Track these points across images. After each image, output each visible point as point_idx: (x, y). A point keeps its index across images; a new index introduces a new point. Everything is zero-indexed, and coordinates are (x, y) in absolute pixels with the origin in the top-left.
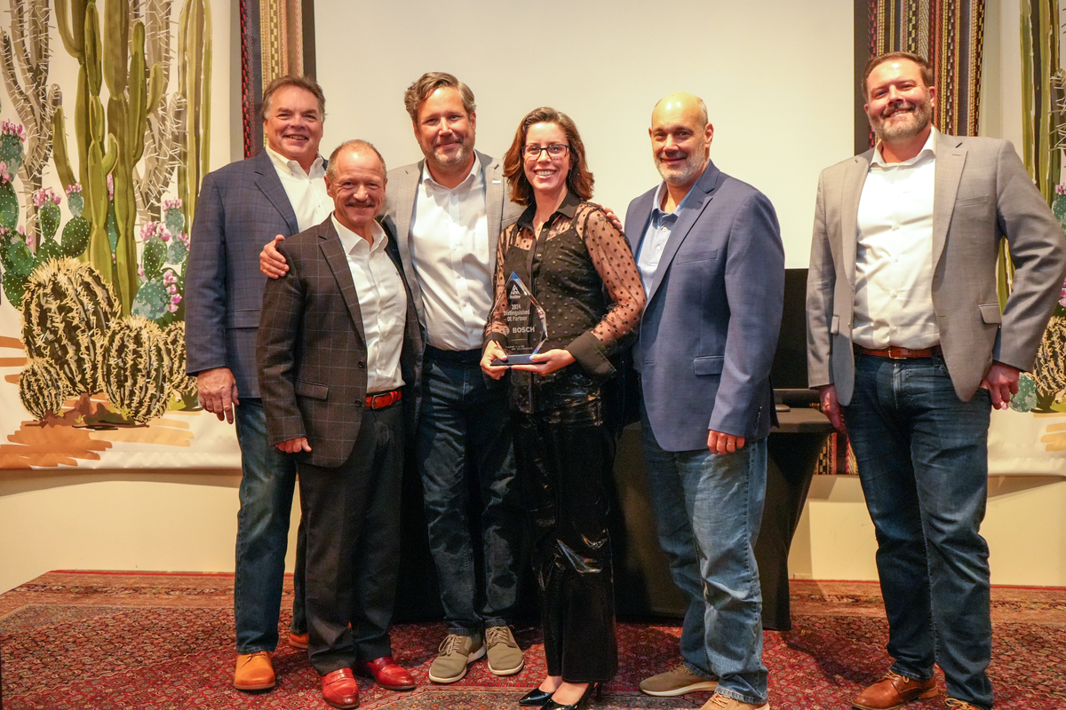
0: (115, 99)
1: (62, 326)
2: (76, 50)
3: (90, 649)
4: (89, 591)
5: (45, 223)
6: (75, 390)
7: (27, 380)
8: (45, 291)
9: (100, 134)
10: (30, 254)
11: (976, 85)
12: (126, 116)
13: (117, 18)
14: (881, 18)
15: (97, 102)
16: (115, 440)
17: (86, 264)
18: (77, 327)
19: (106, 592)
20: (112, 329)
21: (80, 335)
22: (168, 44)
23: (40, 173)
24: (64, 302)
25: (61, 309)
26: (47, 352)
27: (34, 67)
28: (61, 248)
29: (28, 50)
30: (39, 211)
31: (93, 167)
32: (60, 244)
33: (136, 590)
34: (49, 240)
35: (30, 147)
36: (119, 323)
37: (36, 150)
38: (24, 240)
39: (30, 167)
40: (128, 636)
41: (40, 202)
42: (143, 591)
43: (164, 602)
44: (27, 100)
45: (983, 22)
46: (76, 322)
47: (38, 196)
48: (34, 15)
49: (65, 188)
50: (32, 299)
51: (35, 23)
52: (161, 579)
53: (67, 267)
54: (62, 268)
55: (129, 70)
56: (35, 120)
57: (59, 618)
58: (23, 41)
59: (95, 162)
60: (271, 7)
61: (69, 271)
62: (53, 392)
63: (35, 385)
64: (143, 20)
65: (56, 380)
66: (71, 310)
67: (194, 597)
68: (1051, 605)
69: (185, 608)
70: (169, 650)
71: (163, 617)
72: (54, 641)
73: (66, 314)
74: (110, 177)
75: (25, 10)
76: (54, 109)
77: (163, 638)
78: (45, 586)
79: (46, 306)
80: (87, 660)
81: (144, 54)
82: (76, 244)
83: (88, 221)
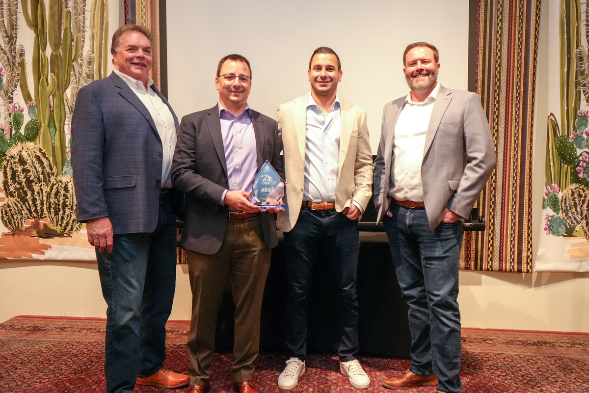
0: (54, 53)
1: (24, 180)
2: (33, 26)
3: (29, 368)
4: (36, 329)
5: (15, 123)
6: (31, 216)
7: (5, 210)
8: (15, 160)
9: (46, 73)
10: (7, 140)
11: (534, 54)
12: (60, 63)
13: (56, 8)
14: (482, 15)
15: (44, 55)
16: (53, 244)
17: (38, 146)
18: (33, 181)
19: (45, 330)
20: (52, 182)
21: (34, 185)
22: (84, 23)
23: (12, 94)
24: (26, 167)
25: (24, 171)
26: (16, 194)
27: (9, 35)
28: (24, 137)
29: (6, 25)
30: (12, 116)
31: (42, 92)
32: (23, 134)
33: (62, 329)
34: (17, 132)
35: (7, 80)
36: (56, 179)
37: (10, 81)
38: (3, 132)
39: (7, 91)
40: (52, 359)
41: (12, 110)
42: (66, 330)
43: (77, 337)
44: (5, 53)
45: (539, 18)
46: (32, 178)
47: (11, 107)
48: (9, 5)
49: (26, 103)
50: (8, 164)
51: (10, 10)
52: (77, 322)
53: (27, 147)
54: (24, 148)
55: (62, 37)
56: (10, 65)
57: (15, 347)
58: (3, 20)
59: (43, 89)
60: (142, 3)
61: (29, 149)
62: (19, 217)
63: (9, 213)
64: (70, 9)
65: (21, 210)
66: (30, 171)
67: (94, 334)
68: (571, 344)
69: (88, 341)
70: (75, 369)
71: (75, 347)
72: (10, 362)
73: (26, 174)
74: (51, 97)
75: (4, 3)
76: (20, 59)
77: (72, 361)
78: (11, 326)
79: (15, 169)
80: (27, 375)
81: (71, 28)
82: (33, 134)
83: (39, 122)
